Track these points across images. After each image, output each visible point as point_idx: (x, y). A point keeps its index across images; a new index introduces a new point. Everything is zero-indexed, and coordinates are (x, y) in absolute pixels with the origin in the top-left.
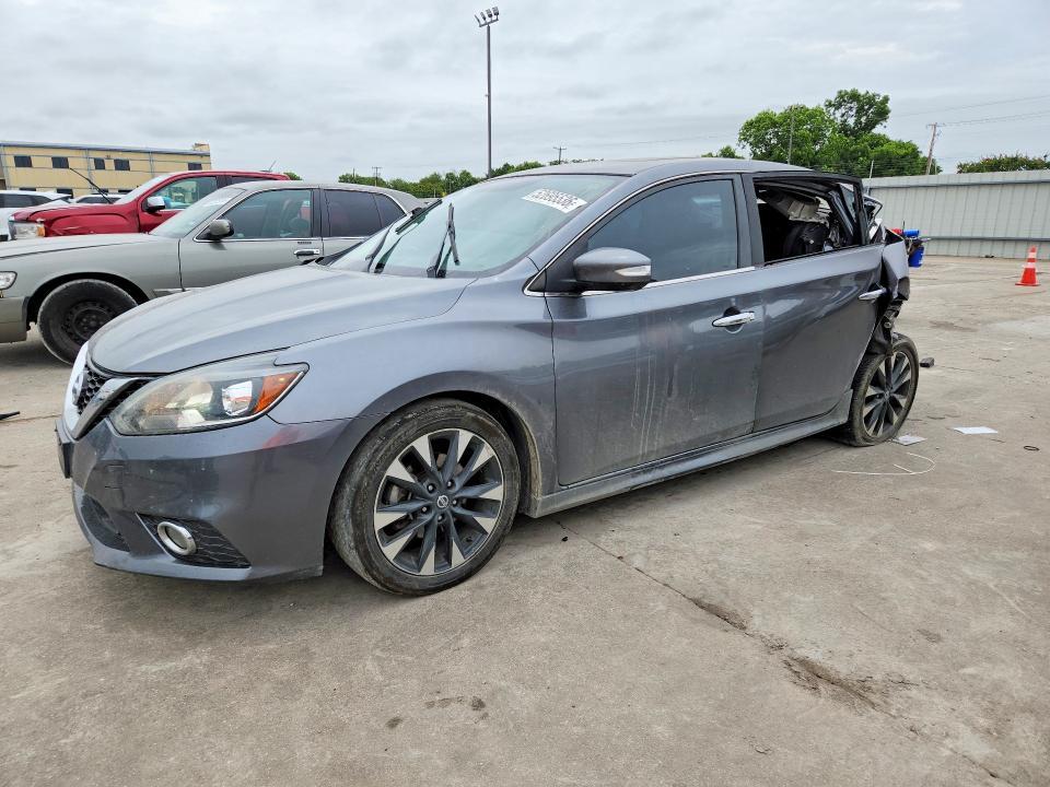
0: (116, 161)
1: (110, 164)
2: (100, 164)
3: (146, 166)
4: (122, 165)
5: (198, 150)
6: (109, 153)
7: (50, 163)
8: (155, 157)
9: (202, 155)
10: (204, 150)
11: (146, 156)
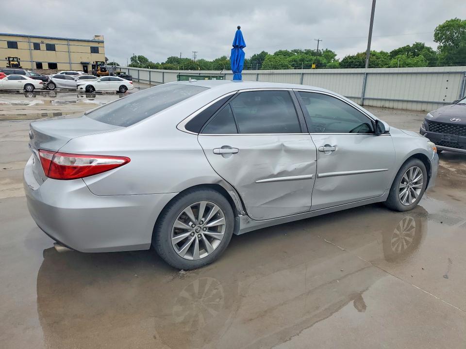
0: (47, 45)
1: (43, 47)
2: (37, 47)
3: (65, 48)
4: (51, 48)
5: (97, 39)
6: (43, 40)
7: (6, 45)
8: (71, 43)
9: (99, 42)
10: (101, 39)
11: (66, 42)
